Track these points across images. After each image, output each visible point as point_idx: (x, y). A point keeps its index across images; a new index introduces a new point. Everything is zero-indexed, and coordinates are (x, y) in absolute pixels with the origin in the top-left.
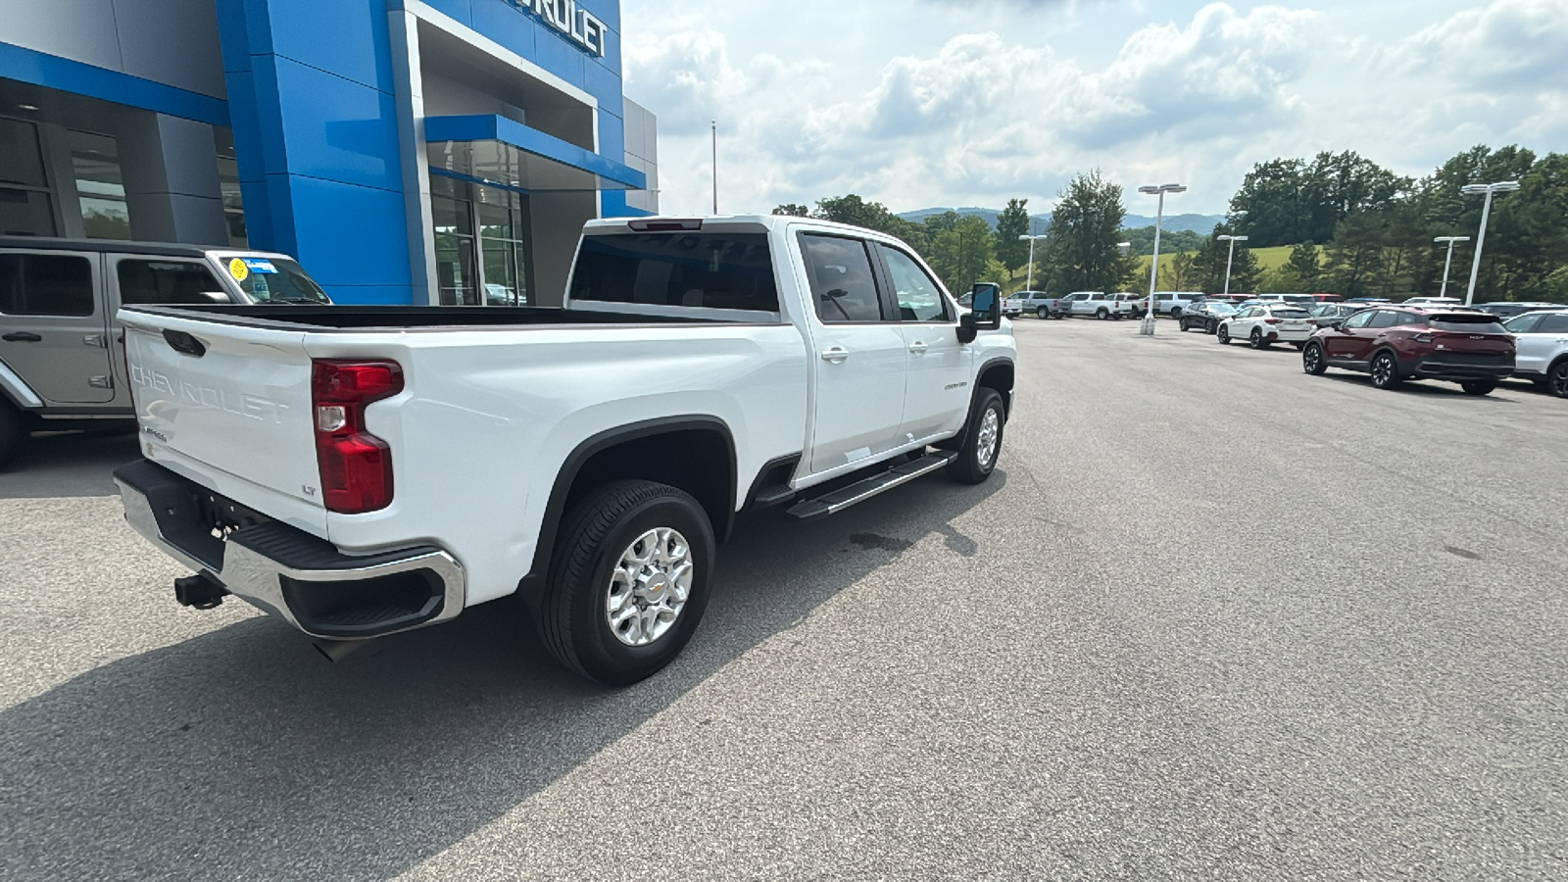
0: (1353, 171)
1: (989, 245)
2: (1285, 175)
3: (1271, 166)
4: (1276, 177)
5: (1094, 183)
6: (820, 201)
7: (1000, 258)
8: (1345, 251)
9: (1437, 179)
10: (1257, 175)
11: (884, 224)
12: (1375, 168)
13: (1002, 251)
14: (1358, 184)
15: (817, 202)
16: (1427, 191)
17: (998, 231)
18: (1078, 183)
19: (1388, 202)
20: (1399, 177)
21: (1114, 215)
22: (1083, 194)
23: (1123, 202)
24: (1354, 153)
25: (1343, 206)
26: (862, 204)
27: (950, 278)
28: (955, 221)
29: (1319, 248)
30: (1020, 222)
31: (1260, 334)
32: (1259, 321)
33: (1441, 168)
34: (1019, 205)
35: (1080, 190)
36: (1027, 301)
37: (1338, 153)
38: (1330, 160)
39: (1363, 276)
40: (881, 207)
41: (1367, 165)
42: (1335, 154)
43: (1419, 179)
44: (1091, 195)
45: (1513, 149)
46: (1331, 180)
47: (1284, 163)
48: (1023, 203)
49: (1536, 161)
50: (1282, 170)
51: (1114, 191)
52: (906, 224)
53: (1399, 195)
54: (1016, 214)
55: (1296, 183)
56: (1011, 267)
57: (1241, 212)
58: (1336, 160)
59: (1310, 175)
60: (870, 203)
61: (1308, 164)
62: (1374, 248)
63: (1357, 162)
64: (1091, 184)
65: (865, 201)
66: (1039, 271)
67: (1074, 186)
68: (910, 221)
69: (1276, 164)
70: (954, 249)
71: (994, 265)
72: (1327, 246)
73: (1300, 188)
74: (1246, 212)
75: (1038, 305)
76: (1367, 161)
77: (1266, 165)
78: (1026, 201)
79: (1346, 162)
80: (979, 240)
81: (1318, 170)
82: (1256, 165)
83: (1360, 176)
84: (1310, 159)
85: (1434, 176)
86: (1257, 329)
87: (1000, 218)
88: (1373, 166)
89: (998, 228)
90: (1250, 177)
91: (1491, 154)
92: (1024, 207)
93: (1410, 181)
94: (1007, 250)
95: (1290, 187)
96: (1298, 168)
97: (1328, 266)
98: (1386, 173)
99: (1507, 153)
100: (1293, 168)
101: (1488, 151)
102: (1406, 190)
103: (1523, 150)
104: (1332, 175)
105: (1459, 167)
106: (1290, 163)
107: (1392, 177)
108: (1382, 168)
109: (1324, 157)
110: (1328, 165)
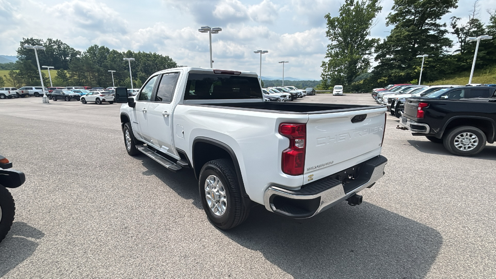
0: (62, 47)
2: (37, 44)
3: (30, 40)
8: (75, 73)
9: (88, 52)
10: (25, 43)
12: (68, 47)
16: (86, 56)
19: (76, 58)
20: (76, 50)
24: (60, 41)
25: (62, 57)
29: (66, 71)
31: (100, 100)
32: (98, 96)
33: (88, 50)
37: (54, 40)
39: (82, 81)
43: (82, 52)
45: (104, 47)
47: (35, 40)
49: (110, 51)
50: (35, 42)
53: (78, 56)
57: (23, 56)
58: (55, 42)
59: (46, 45)
61: (45, 41)
62: (83, 72)
63: (62, 43)
69: (32, 39)
72: (68, 71)
74: (25, 56)
76: (65, 44)
77: (28, 39)
79: (58, 43)
81: (49, 44)
82: (24, 39)
83: (65, 49)
84: (45, 40)
85: (86, 52)
86: (98, 98)
88: (68, 46)
90: (23, 43)
91: (99, 47)
93: (80, 52)
96: (41, 42)
97: (70, 77)
98: (72, 49)
99: (103, 48)
100: (39, 42)
101: (98, 46)
102: (80, 55)
103: (107, 48)
104: (55, 47)
105: (92, 50)
106: (38, 40)
107: (75, 50)
108: (71, 47)
109: (50, 40)
110: (52, 43)
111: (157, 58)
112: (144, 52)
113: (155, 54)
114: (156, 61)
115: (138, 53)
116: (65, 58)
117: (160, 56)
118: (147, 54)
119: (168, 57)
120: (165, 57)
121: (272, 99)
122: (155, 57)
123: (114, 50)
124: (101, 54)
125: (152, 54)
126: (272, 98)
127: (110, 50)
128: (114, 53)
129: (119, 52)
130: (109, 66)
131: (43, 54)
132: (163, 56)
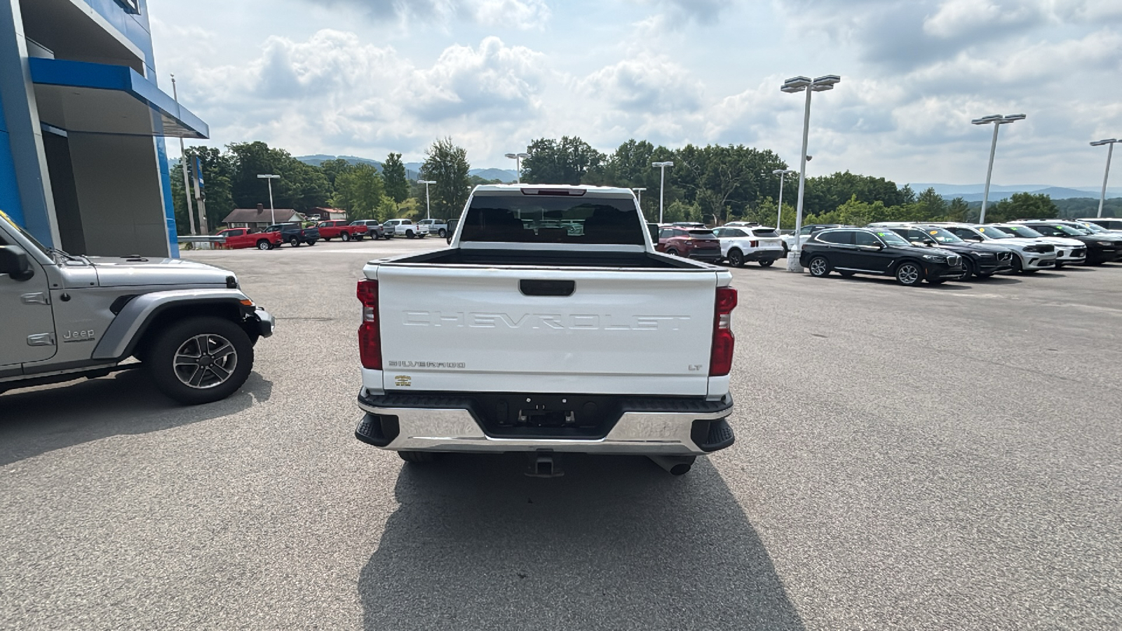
0: (580, 149)
1: (380, 185)
2: (547, 148)
3: (540, 142)
4: (543, 149)
5: (448, 146)
6: (229, 144)
7: (389, 194)
9: (617, 155)
10: (533, 147)
11: (290, 166)
12: (589, 147)
13: (389, 189)
14: (583, 156)
15: (226, 146)
16: (613, 161)
17: (383, 175)
18: (438, 145)
19: (597, 167)
20: (600, 153)
21: (463, 168)
22: (442, 153)
23: (468, 159)
24: (579, 138)
25: (577, 168)
26: (268, 150)
27: (353, 209)
28: (345, 166)
30: (398, 169)
33: (618, 151)
34: (396, 158)
35: (440, 150)
36: (431, 225)
37: (571, 138)
38: (568, 141)
40: (285, 153)
41: (585, 146)
42: (570, 138)
43: (609, 155)
44: (447, 155)
45: (645, 142)
46: (571, 152)
47: (546, 141)
48: (399, 156)
49: (654, 149)
50: (546, 145)
51: (462, 153)
52: (308, 166)
53: (601, 163)
54: (395, 163)
55: (554, 153)
56: (398, 201)
57: (528, 169)
58: (571, 142)
59: (559, 149)
60: (275, 149)
61: (558, 142)
63: (581, 143)
64: (446, 147)
65: (270, 147)
66: (418, 204)
67: (436, 147)
68: (310, 165)
69: (542, 141)
70: (353, 187)
71: (386, 200)
73: (556, 156)
74: (530, 169)
75: (439, 228)
76: (585, 143)
77: (537, 141)
78: (401, 155)
79: (576, 142)
80: (372, 181)
81: (564, 146)
82: (532, 141)
83: (583, 151)
84: (559, 139)
85: (615, 154)
87: (384, 166)
89: (383, 173)
90: (530, 148)
91: (637, 144)
92: (400, 159)
93: (605, 156)
94: (392, 189)
95: (551, 156)
96: (554, 145)
98: (595, 151)
99: (643, 144)
100: (551, 144)
101: (635, 142)
102: (604, 161)
103: (649, 143)
104: (570, 150)
105: (624, 151)
106: (549, 141)
107: (597, 153)
108: (592, 148)
109: (565, 139)
110: (568, 144)
111: (744, 155)
112: (718, 147)
113: (741, 148)
114: (741, 163)
115: (705, 149)
116: (582, 168)
117: (752, 151)
118: (723, 150)
119: (770, 152)
120: (762, 154)
121: (979, 255)
122: (739, 155)
123: (660, 147)
124: (637, 158)
125: (735, 148)
126: (980, 252)
127: (653, 147)
128: (660, 152)
129: (670, 150)
130: (644, 179)
131: (552, 165)
132: (757, 150)
